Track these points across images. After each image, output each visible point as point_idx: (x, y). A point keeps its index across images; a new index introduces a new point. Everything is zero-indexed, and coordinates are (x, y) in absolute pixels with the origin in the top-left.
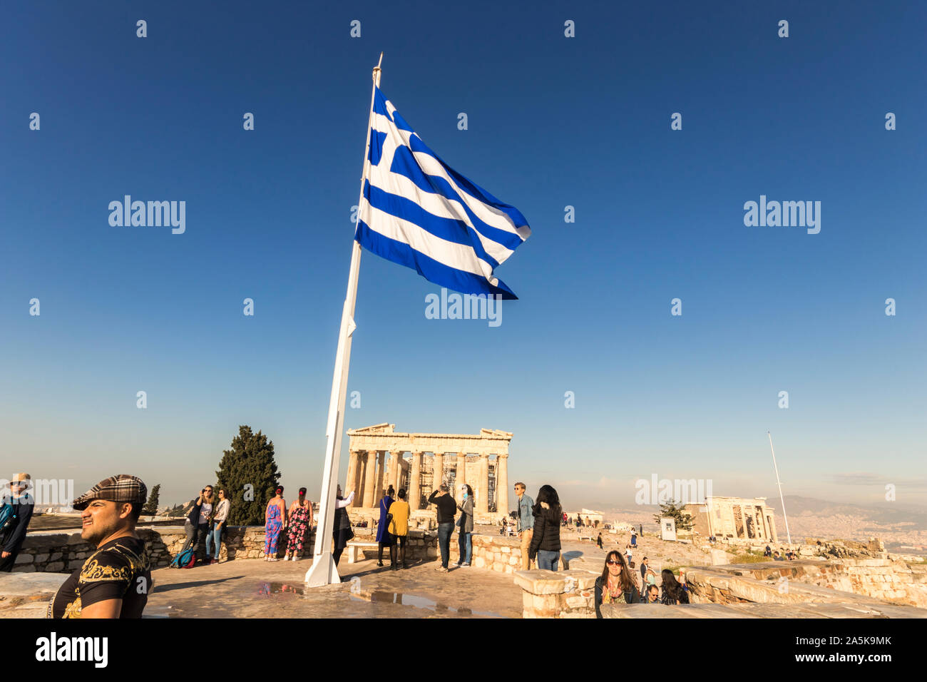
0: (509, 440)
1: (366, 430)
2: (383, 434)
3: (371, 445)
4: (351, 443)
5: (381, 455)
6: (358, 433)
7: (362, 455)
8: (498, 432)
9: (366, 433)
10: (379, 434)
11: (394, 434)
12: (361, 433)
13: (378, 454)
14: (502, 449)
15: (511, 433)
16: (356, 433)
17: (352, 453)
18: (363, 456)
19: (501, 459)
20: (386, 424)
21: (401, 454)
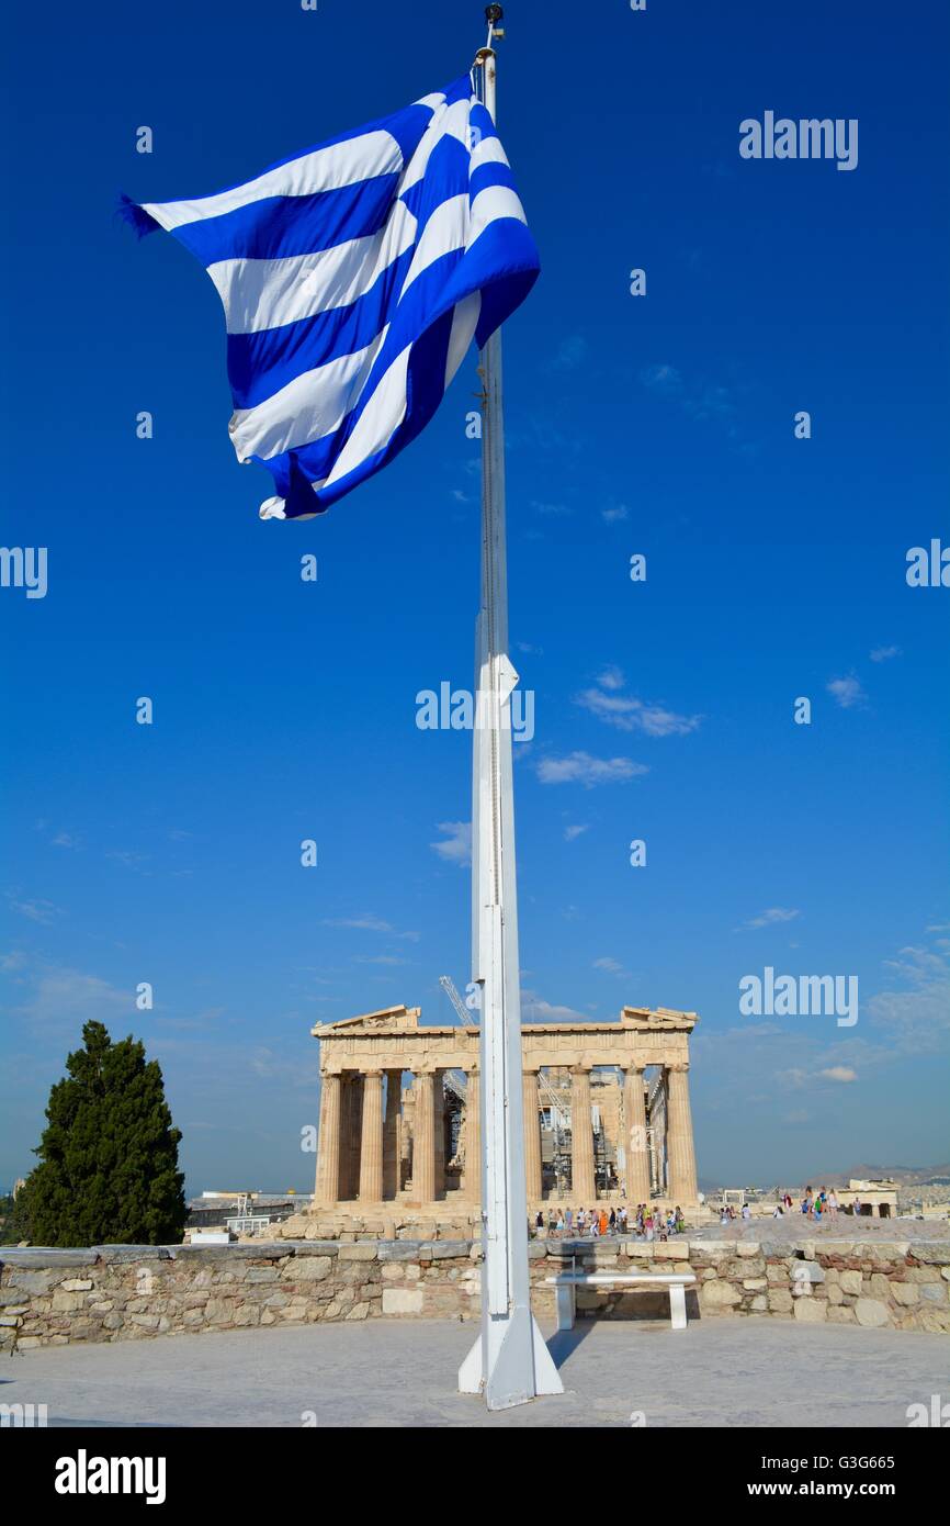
0: (689, 1030)
1: (354, 1024)
2: (394, 1031)
3: (368, 1058)
4: (323, 1056)
5: (394, 1078)
6: (339, 1031)
7: (350, 1080)
8: (662, 1012)
9: (357, 1030)
10: (385, 1031)
11: (421, 1030)
12: (345, 1031)
13: (386, 1078)
14: (675, 1053)
15: (693, 1015)
16: (333, 1032)
17: (327, 1078)
18: (351, 1083)
19: (673, 1077)
20: (402, 1007)
21: (438, 1074)
